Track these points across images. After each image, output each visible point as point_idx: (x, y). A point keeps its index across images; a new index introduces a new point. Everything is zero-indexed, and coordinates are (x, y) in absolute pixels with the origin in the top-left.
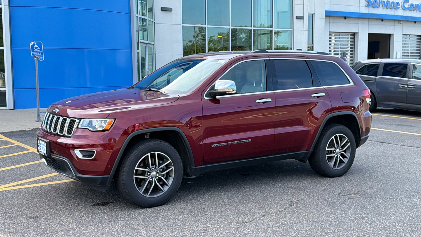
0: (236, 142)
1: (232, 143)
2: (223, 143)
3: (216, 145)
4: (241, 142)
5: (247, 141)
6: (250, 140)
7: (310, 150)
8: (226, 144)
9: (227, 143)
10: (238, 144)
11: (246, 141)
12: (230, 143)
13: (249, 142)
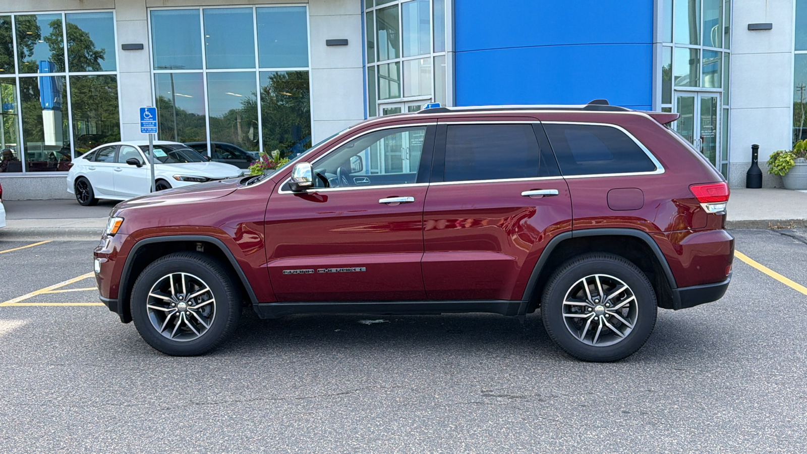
0: (334, 270)
1: (324, 271)
2: (307, 270)
3: (292, 271)
4: (345, 271)
5: (358, 269)
6: (364, 269)
7: (521, 300)
8: (313, 271)
9: (315, 271)
10: (338, 273)
11: (355, 270)
12: (321, 271)
13: (361, 272)
